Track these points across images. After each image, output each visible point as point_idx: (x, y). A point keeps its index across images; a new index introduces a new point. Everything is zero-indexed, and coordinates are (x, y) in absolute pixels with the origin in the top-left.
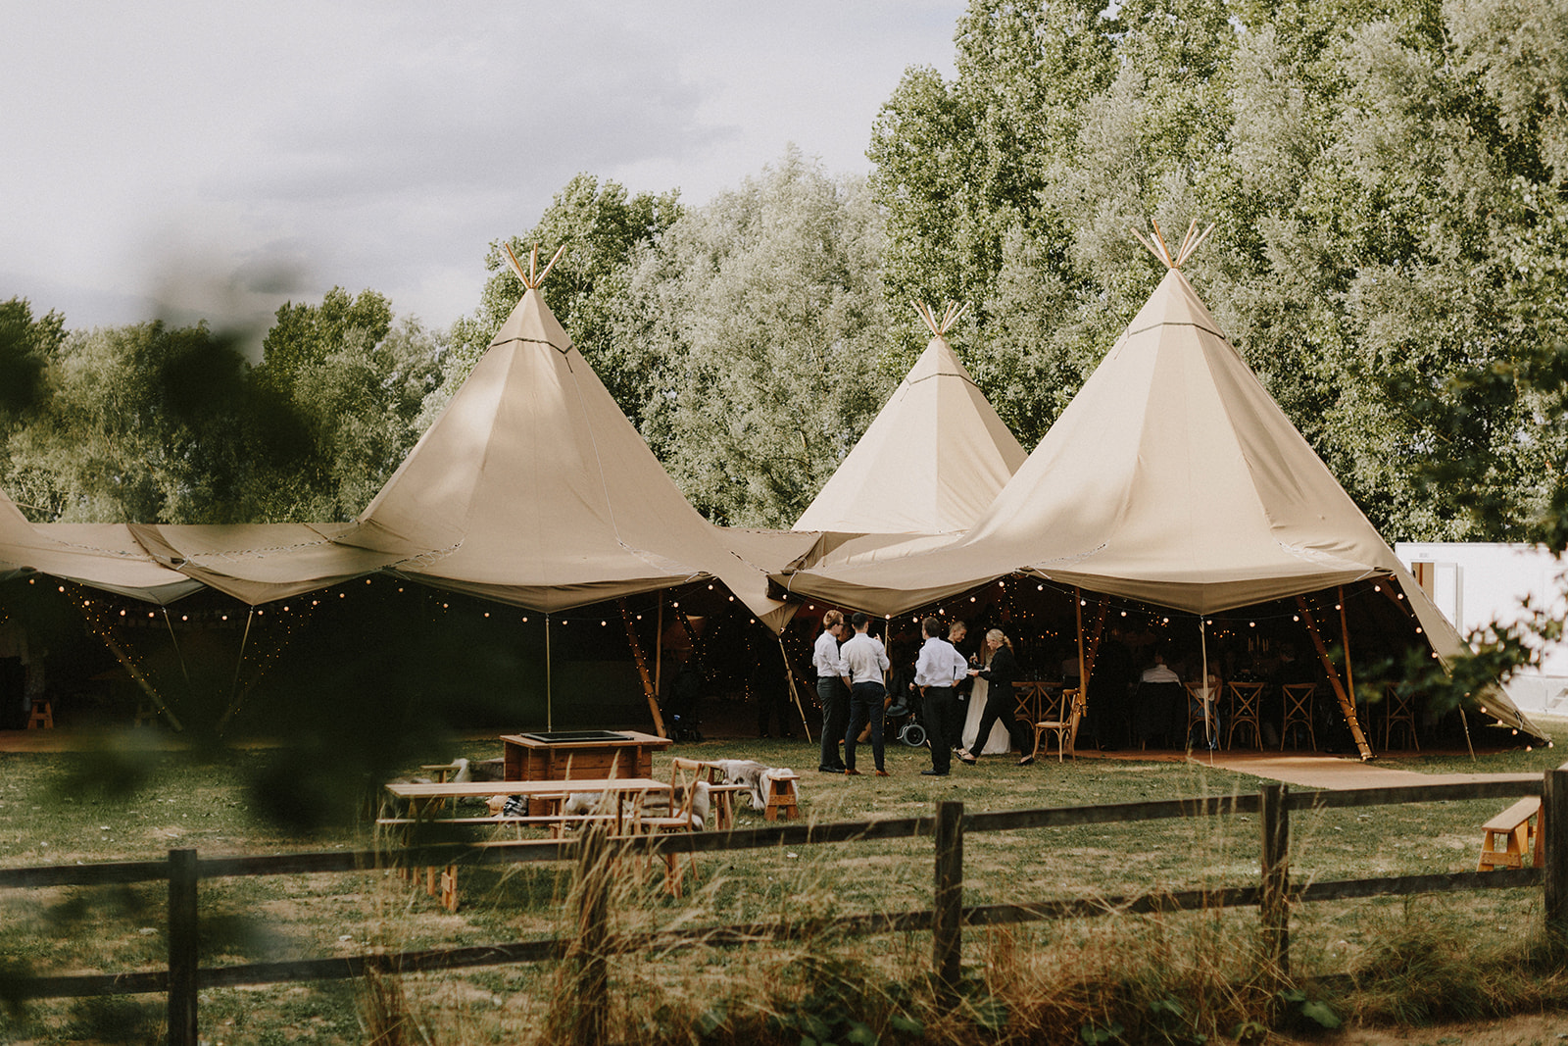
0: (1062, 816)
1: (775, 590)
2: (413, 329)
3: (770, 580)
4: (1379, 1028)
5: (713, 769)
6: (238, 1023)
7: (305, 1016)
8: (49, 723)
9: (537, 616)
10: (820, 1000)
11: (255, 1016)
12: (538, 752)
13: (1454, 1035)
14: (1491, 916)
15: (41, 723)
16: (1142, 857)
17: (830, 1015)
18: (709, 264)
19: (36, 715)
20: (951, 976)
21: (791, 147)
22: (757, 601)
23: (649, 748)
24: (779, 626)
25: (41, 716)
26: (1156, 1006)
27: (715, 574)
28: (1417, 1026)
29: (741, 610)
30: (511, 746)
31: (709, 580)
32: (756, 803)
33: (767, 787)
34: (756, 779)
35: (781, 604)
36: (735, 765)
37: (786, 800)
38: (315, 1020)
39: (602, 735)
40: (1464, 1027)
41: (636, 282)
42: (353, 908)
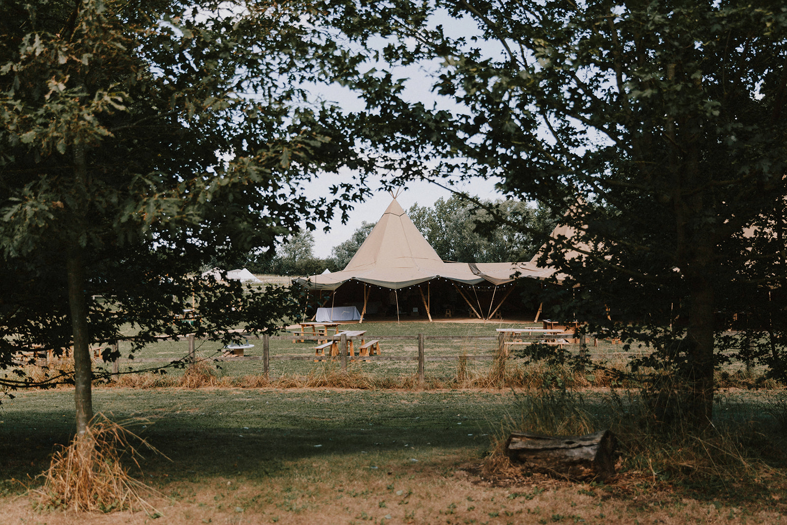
30: (544, 322)
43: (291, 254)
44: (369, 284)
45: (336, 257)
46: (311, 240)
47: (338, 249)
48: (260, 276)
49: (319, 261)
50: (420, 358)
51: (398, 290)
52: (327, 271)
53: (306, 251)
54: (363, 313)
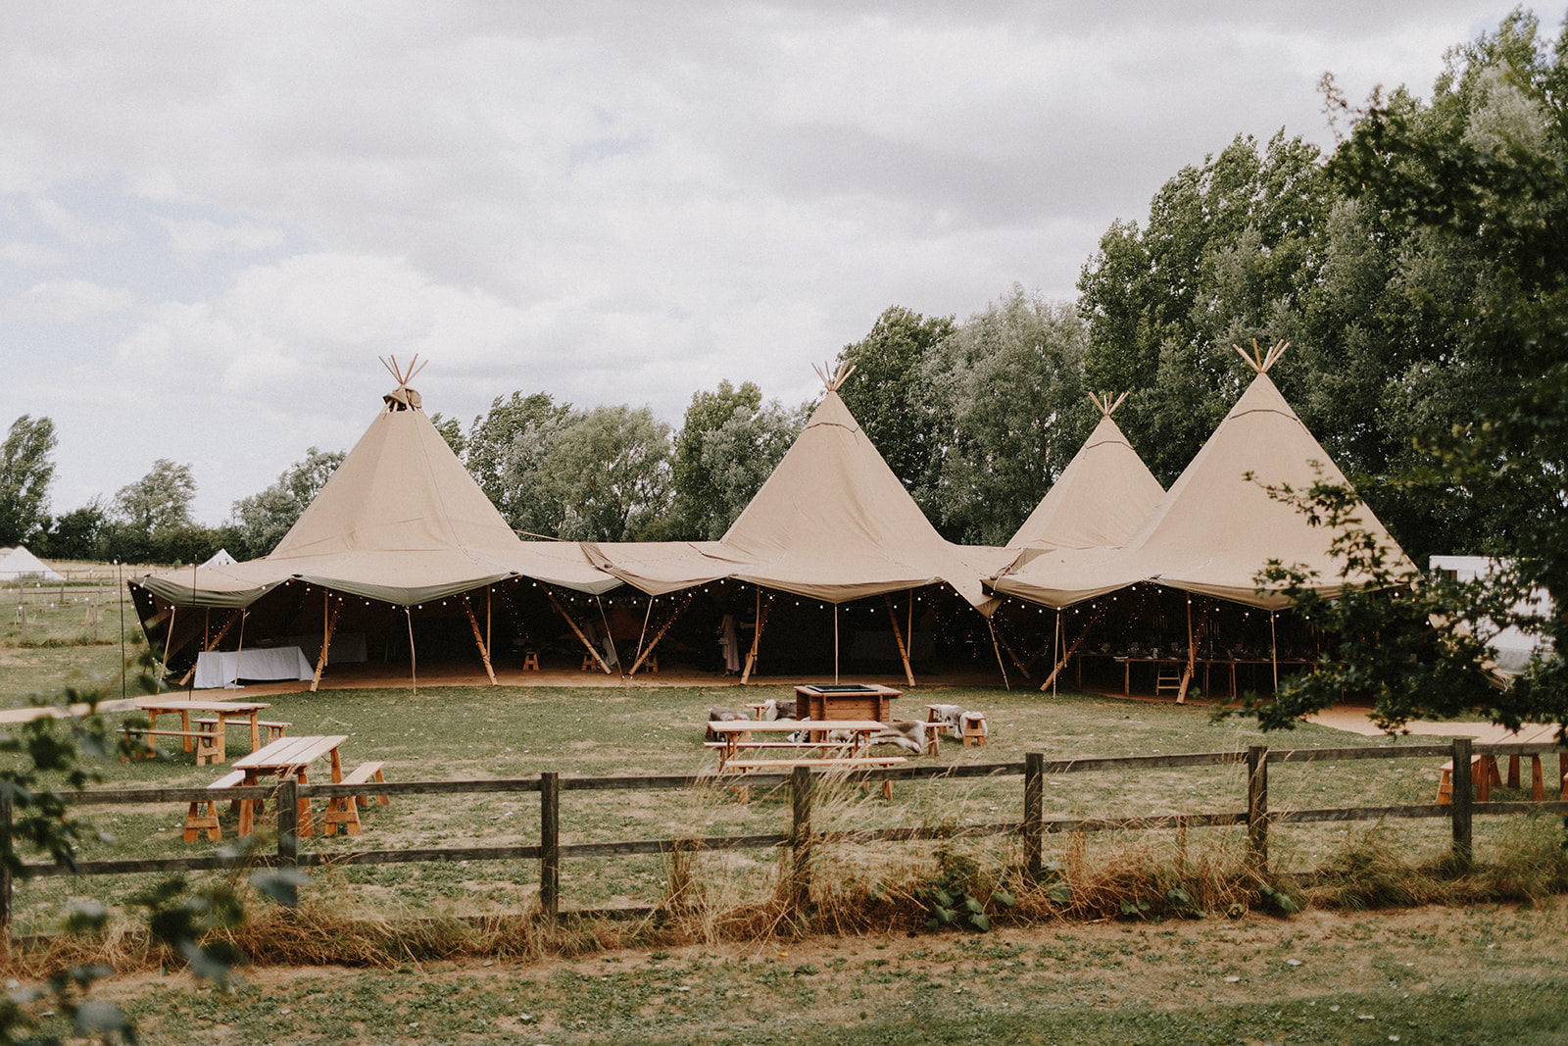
0: (1111, 763)
1: (987, 589)
2: (776, 406)
3: (983, 584)
4: (1330, 910)
5: (932, 710)
6: (597, 875)
7: (638, 872)
8: (536, 667)
9: (829, 606)
10: (947, 879)
11: (608, 870)
12: (816, 699)
13: (1380, 916)
14: (1437, 831)
15: (531, 666)
16: (1207, 780)
17: (954, 889)
18: (966, 364)
19: (528, 662)
20: (1035, 870)
21: (1017, 285)
22: (975, 597)
23: (887, 697)
24: (989, 612)
25: (531, 662)
26: (1172, 893)
27: (946, 579)
28: (1355, 910)
29: (962, 602)
30: (799, 693)
31: (942, 583)
32: (957, 735)
33: (964, 724)
34: (958, 718)
35: (990, 599)
36: (946, 708)
37: (978, 732)
38: (643, 874)
39: (859, 687)
40: (1388, 911)
41: (925, 373)
42: (683, 800)
43: (139, 516)
44: (337, 593)
45: (243, 523)
46: (187, 485)
47: (246, 507)
48: (60, 565)
49: (204, 533)
50: (547, 851)
51: (414, 608)
52: (222, 555)
53: (175, 510)
54: (320, 666)
